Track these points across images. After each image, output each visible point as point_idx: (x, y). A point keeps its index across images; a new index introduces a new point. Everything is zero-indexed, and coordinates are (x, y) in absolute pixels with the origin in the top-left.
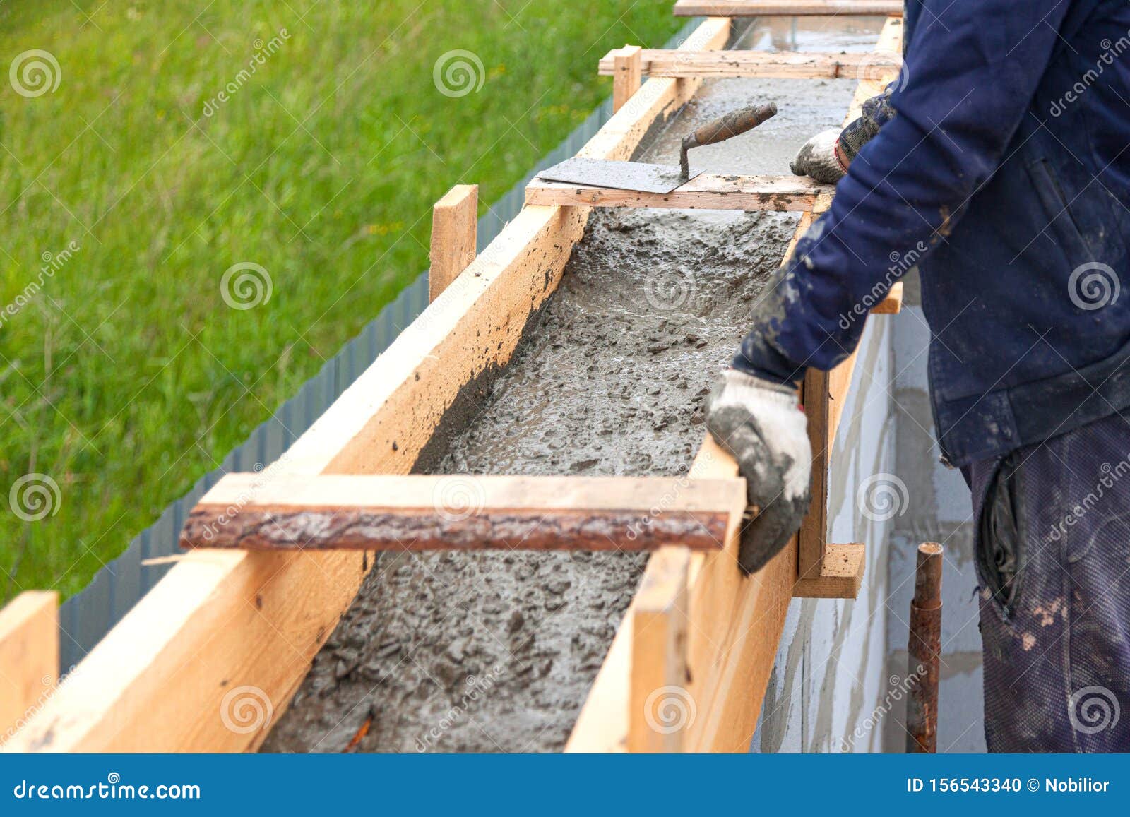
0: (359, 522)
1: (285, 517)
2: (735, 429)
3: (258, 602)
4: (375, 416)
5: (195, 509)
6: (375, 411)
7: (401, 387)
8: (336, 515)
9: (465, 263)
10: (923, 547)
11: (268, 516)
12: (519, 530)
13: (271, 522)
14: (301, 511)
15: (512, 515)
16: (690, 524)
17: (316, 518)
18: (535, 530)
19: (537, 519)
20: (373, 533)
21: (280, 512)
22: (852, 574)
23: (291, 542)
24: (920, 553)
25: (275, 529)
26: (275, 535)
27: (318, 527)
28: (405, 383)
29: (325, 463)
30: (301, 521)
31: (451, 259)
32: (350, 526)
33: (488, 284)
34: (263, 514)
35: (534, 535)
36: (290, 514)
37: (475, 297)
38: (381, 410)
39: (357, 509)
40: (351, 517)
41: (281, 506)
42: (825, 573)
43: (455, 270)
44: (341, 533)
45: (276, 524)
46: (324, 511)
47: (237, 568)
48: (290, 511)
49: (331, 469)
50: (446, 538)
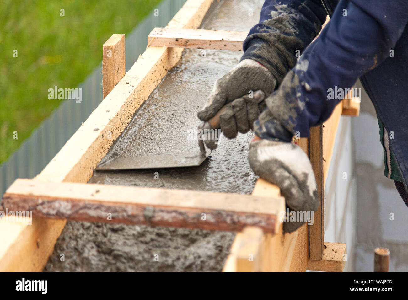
0: (85, 207)
1: (49, 202)
2: (275, 171)
3: (38, 245)
4: (84, 155)
5: (5, 196)
6: (84, 152)
7: (95, 141)
8: (74, 203)
9: (120, 77)
10: (378, 250)
11: (40, 201)
12: (167, 217)
13: (43, 204)
14: (56, 199)
15: (163, 208)
16: (257, 219)
17: (64, 204)
18: (174, 217)
19: (176, 211)
20: (93, 213)
21: (46, 200)
22: (340, 260)
23: (53, 215)
24: (376, 254)
25: (44, 208)
26: (45, 211)
27: (66, 208)
28: (97, 139)
29: (63, 178)
30: (57, 205)
31: (114, 74)
32: (81, 209)
33: (134, 88)
34: (38, 200)
35: (175, 220)
36: (51, 201)
37: (128, 95)
38: (87, 152)
39: (84, 200)
40: (81, 204)
41: (46, 197)
42: (324, 258)
43: (116, 80)
44: (77, 212)
45: (44, 206)
46: (67, 200)
47: (28, 226)
48: (51, 199)
49: (67, 179)
50: (130, 219)
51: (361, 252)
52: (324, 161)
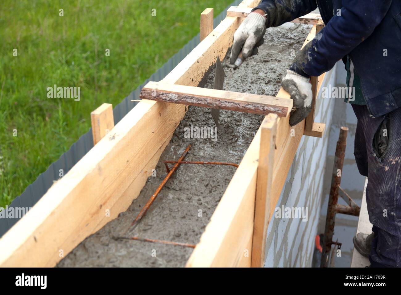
0: (185, 97)
1: (166, 94)
2: (290, 86)
3: (160, 114)
4: (187, 71)
5: (143, 89)
6: (187, 70)
7: (194, 64)
8: (179, 95)
9: (210, 31)
10: (342, 128)
11: (161, 93)
12: (228, 105)
13: (162, 94)
14: (170, 93)
15: (226, 101)
16: (277, 109)
17: (174, 95)
18: (232, 105)
19: (233, 102)
20: (189, 100)
21: (164, 92)
22: (321, 131)
23: (168, 100)
24: (341, 129)
25: (163, 96)
26: (164, 98)
27: (175, 97)
28: (195, 63)
29: (175, 81)
30: (170, 95)
31: (206, 30)
32: (183, 98)
33: (217, 38)
34: (160, 92)
35: (232, 107)
36: (167, 93)
37: (213, 41)
38: (188, 69)
39: (185, 94)
40: (183, 96)
41: (164, 91)
42: (313, 130)
43: (207, 33)
44: (181, 99)
45: (163, 95)
46: (176, 93)
47: (154, 105)
48: (167, 92)
49: (177, 83)
50: (208, 105)
51: (334, 127)
52: (318, 82)
